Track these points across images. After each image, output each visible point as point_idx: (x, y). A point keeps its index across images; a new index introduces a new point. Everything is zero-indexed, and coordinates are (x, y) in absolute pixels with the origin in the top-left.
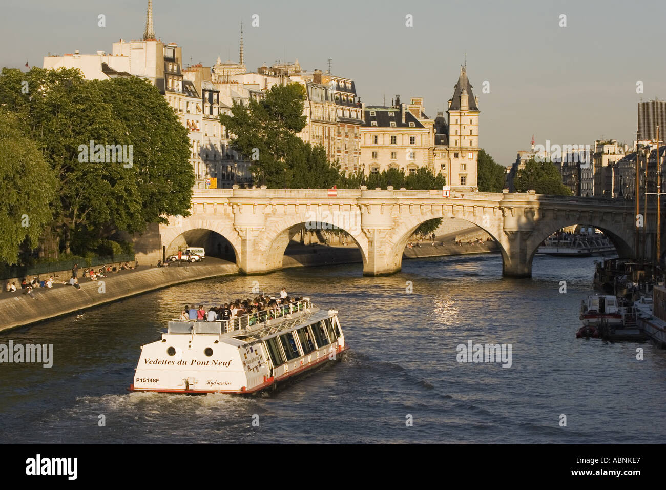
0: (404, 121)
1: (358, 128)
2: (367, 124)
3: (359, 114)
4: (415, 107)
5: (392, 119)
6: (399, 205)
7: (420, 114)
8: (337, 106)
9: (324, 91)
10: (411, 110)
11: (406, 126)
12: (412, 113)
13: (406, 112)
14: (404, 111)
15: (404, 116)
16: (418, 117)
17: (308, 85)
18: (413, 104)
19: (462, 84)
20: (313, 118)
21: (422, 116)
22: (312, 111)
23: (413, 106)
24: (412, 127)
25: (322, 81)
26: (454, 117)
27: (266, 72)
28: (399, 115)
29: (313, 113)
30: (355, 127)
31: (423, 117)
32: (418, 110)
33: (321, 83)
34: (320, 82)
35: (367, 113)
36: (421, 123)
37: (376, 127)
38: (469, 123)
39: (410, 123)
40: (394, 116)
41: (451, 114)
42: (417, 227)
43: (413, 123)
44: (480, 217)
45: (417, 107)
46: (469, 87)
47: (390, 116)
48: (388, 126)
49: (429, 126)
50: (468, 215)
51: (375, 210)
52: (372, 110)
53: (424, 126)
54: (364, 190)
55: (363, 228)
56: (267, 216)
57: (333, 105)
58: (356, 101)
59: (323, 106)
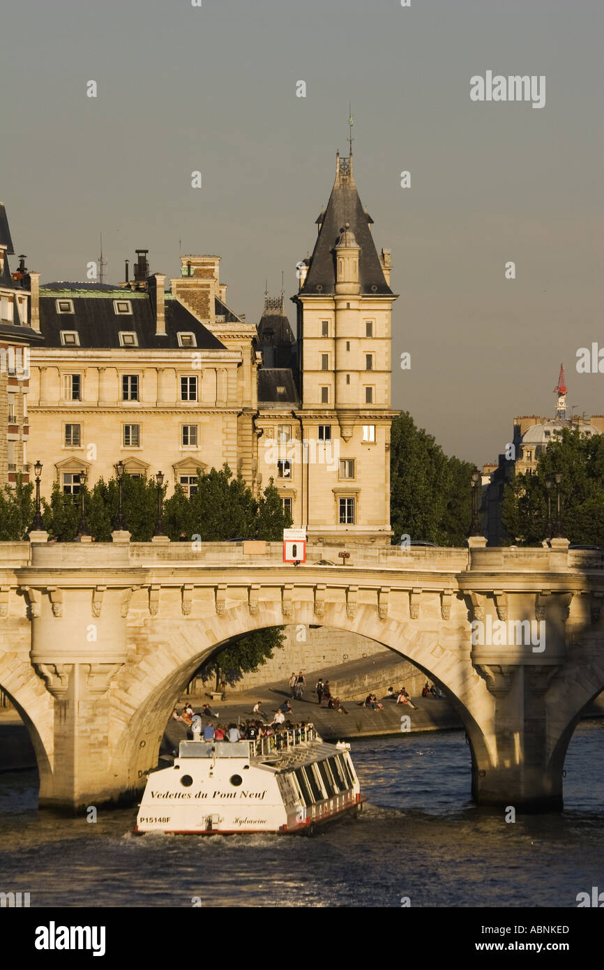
0: (161, 330)
2: (49, 339)
3: (23, 308)
4: (196, 285)
5: (126, 323)
6: (149, 589)
7: (212, 306)
10: (184, 295)
11: (169, 343)
12: (185, 305)
13: (167, 302)
14: (161, 298)
15: (161, 315)
16: (205, 316)
18: (189, 275)
19: (339, 210)
21: (217, 313)
23: (189, 281)
24: (188, 347)
26: (316, 313)
28: (146, 309)
31: (221, 317)
32: (206, 294)
35: (47, 305)
36: (215, 335)
37: (77, 347)
38: (363, 333)
39: (179, 334)
40: (131, 313)
41: (305, 306)
42: (204, 657)
43: (191, 334)
44: (399, 623)
45: (202, 286)
46: (363, 220)
47: (117, 313)
48: (116, 345)
49: (240, 344)
50: (363, 617)
51: (75, 606)
52: (61, 295)
53: (225, 344)
54: (38, 544)
55: (36, 660)
58: (13, 269)
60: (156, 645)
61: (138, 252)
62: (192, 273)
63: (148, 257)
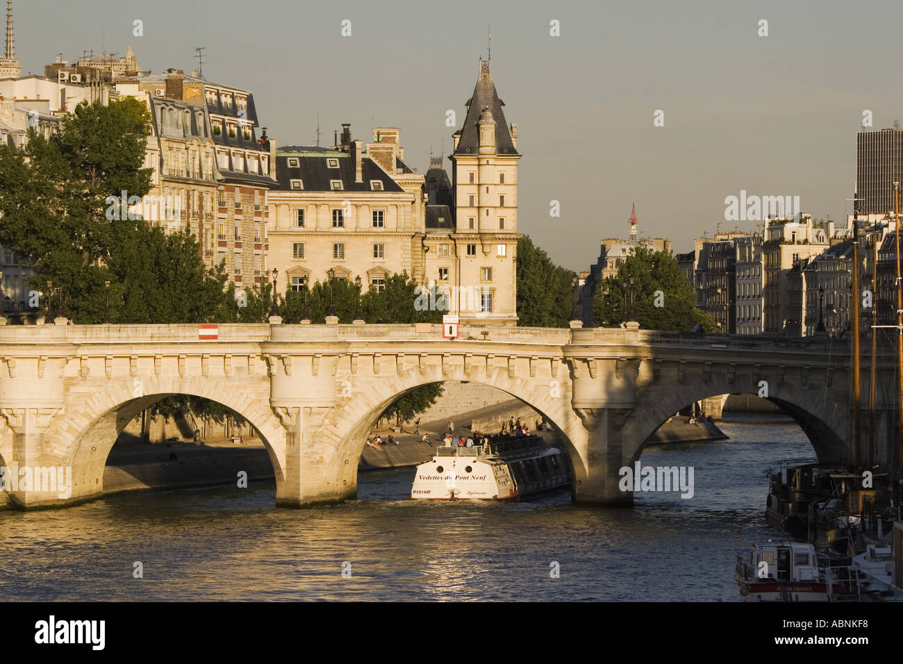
0: (359, 179)
1: (262, 193)
2: (283, 185)
3: (264, 164)
4: (384, 148)
5: (335, 174)
6: (351, 356)
7: (394, 162)
8: (218, 147)
9: (189, 115)
10: (375, 154)
11: (364, 187)
12: (376, 162)
13: (363, 160)
14: (359, 157)
15: (359, 168)
16: (389, 169)
17: (155, 102)
18: (378, 141)
19: (481, 97)
20: (165, 172)
21: (398, 167)
22: (164, 158)
23: (378, 145)
24: (377, 190)
25: (184, 95)
26: (465, 167)
27: (63, 75)
28: (348, 165)
29: (165, 162)
30: (257, 192)
31: (401, 170)
32: (390, 154)
33: (181, 99)
34: (180, 95)
35: (281, 162)
36: (396, 182)
37: (301, 190)
38: (498, 181)
39: (372, 181)
40: (338, 167)
41: (458, 163)
42: (389, 403)
43: (380, 181)
44: (522, 380)
45: (387, 149)
46: (498, 104)
47: (329, 167)
48: (327, 188)
49: (414, 188)
50: (498, 375)
51: (300, 368)
52: (291, 155)
53: (402, 188)
54: (275, 325)
55: (274, 405)
56: (69, 383)
57: (208, 144)
58: (258, 137)
59: (187, 149)
60: (356, 395)
61: (343, 125)
62: (380, 140)
63: (351, 129)
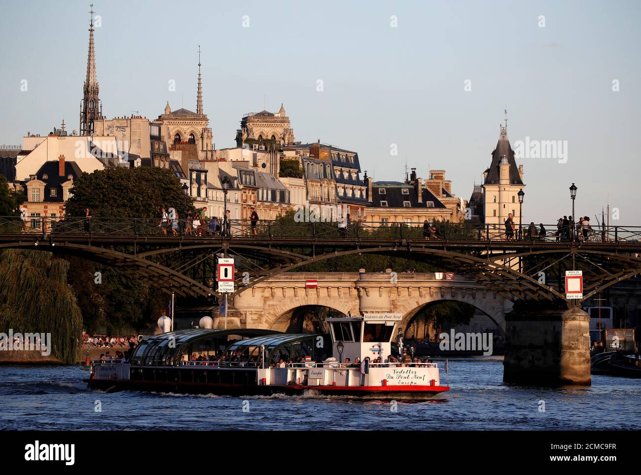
0: (420, 201)
1: (362, 209)
2: (376, 204)
3: (364, 193)
4: (435, 183)
5: (406, 198)
6: (398, 288)
7: (441, 191)
8: (338, 184)
9: (322, 167)
10: (430, 186)
11: (423, 206)
12: (430, 191)
13: (423, 189)
14: (420, 188)
15: (420, 195)
16: (438, 195)
17: (304, 160)
18: (432, 179)
20: (310, 198)
21: (443, 193)
22: (309, 191)
23: (432, 181)
24: (431, 207)
25: (320, 156)
26: (491, 192)
27: (255, 147)
28: (414, 191)
29: (309, 193)
30: (360, 208)
31: (445, 195)
32: (439, 186)
33: (318, 158)
34: (317, 156)
35: (375, 190)
36: (442, 202)
37: (386, 207)
38: (511, 201)
39: (428, 202)
40: (408, 194)
41: (486, 189)
43: (432, 202)
45: (437, 183)
46: (511, 154)
47: (403, 194)
48: (401, 206)
49: (452, 206)
51: (374, 294)
52: (380, 187)
53: (446, 206)
54: (362, 273)
55: (362, 310)
56: (266, 299)
57: (332, 182)
58: (362, 178)
59: (321, 185)
60: (400, 306)
61: (412, 169)
62: (433, 178)
63: (416, 171)
